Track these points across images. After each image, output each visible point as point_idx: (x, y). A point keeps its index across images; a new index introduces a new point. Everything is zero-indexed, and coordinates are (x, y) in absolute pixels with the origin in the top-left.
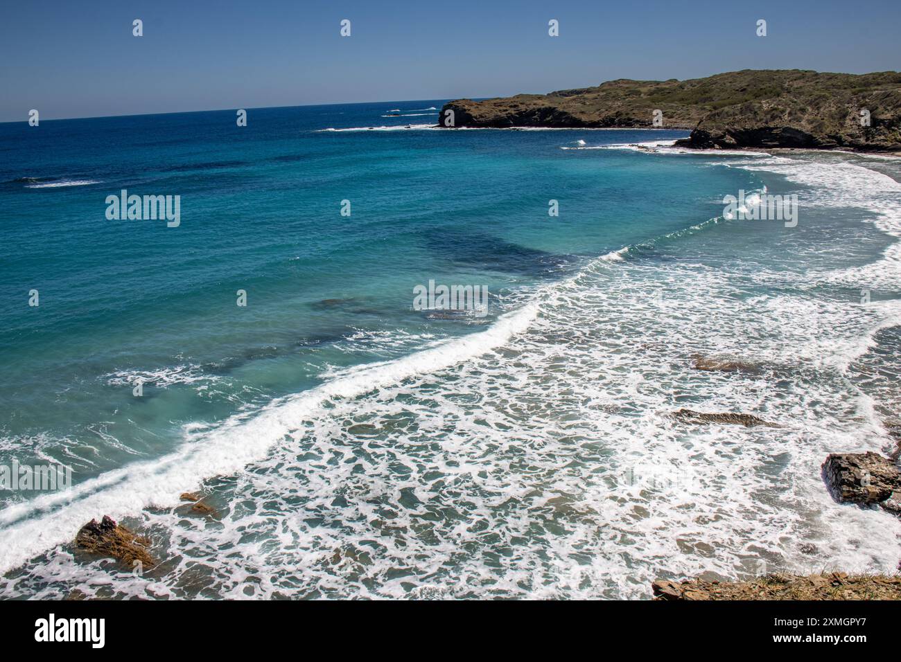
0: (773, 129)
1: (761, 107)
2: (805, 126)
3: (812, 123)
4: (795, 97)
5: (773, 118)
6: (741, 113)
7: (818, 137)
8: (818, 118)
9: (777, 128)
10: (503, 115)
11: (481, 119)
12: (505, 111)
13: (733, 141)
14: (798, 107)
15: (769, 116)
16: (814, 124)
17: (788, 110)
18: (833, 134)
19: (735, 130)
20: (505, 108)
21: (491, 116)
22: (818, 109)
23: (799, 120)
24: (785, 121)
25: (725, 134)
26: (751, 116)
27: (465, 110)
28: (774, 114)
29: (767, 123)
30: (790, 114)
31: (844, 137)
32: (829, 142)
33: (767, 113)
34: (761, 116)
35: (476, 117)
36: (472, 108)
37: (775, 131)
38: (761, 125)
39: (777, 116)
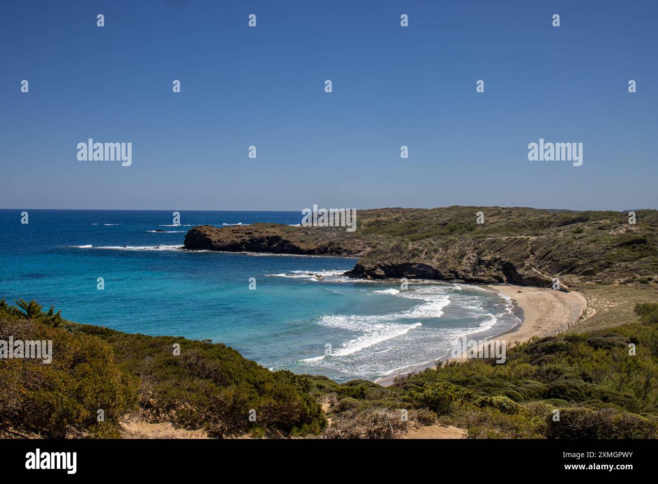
0: (413, 264)
1: (406, 248)
2: (434, 263)
3: (440, 260)
4: (434, 240)
5: (413, 256)
6: (391, 251)
7: (442, 272)
8: (445, 257)
9: (415, 264)
10: (239, 241)
11: (218, 244)
12: (240, 237)
13: (382, 273)
14: (433, 248)
15: (410, 255)
16: (442, 262)
17: (426, 250)
18: (452, 270)
19: (385, 264)
20: (241, 235)
21: (228, 242)
22: (447, 250)
23: (431, 258)
24: (422, 259)
25: (376, 268)
26: (398, 254)
27: (206, 235)
28: (415, 253)
29: (408, 260)
30: (426, 253)
31: (460, 272)
32: (449, 276)
33: (410, 252)
34: (405, 254)
35: (214, 242)
36: (213, 234)
37: (413, 266)
38: (404, 261)
39: (416, 255)
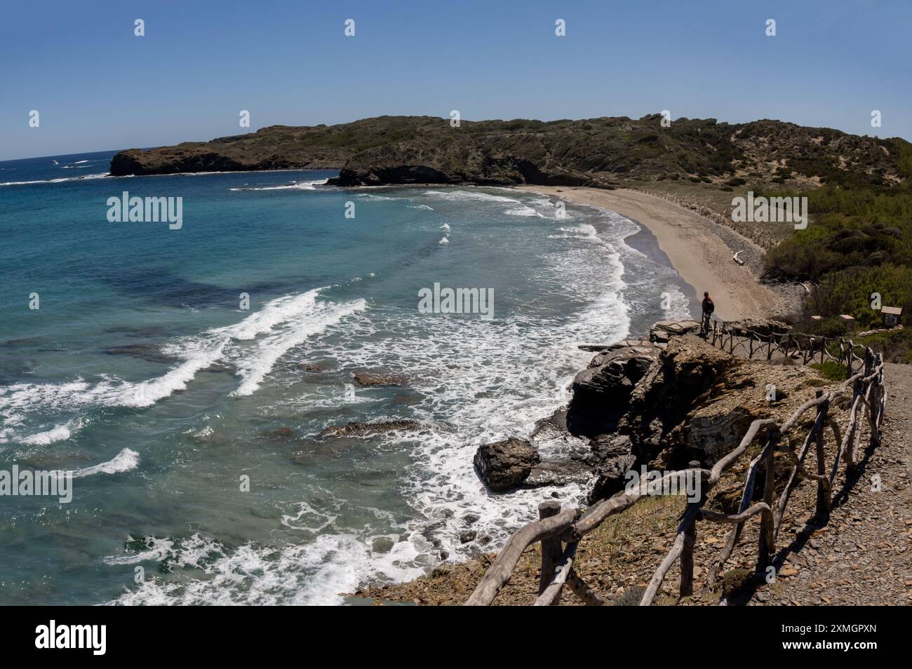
0: (409, 167)
1: (399, 148)
2: (435, 165)
3: (441, 162)
4: (426, 139)
5: (410, 158)
6: (382, 154)
7: (447, 173)
8: (446, 157)
9: (413, 166)
10: (170, 162)
11: (149, 167)
12: (171, 158)
13: (377, 178)
14: (429, 148)
15: (405, 156)
16: (443, 163)
17: (421, 151)
18: (458, 171)
19: (378, 168)
20: (171, 156)
21: (158, 164)
22: (445, 150)
23: (430, 159)
24: (419, 160)
25: (370, 173)
26: (391, 156)
27: (134, 159)
28: (410, 154)
29: (404, 162)
30: (423, 154)
31: (467, 174)
32: (456, 178)
33: (403, 153)
34: (399, 156)
35: (144, 166)
36: (141, 157)
37: (411, 169)
38: (399, 164)
39: (412, 156)
